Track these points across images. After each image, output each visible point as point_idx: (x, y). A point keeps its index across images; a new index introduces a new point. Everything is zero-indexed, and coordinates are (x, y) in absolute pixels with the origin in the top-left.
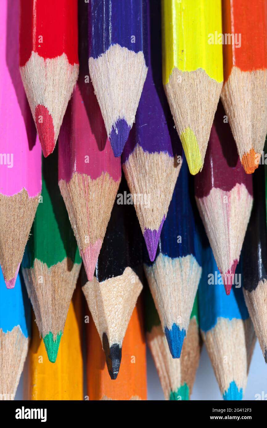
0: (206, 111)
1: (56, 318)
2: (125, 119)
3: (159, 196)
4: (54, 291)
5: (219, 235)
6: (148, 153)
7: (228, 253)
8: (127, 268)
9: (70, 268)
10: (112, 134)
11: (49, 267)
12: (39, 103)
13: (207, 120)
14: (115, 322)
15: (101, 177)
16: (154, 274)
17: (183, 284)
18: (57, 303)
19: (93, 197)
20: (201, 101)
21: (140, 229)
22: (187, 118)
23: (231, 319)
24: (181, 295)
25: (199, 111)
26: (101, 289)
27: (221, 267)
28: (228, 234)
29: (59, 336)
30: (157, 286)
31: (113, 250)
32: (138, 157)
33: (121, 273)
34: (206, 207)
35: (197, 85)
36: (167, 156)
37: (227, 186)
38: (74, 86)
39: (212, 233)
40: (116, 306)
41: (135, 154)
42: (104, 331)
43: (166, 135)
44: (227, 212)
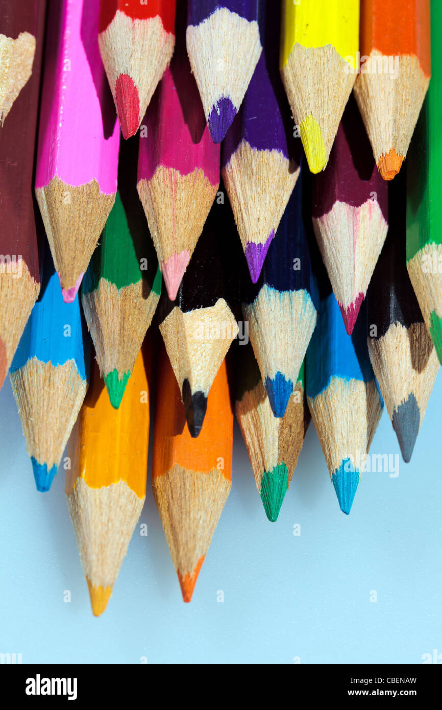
0: (335, 97)
1: (124, 353)
2: (230, 98)
3: (268, 202)
4: (124, 318)
5: (341, 259)
6: (256, 150)
7: (353, 281)
8: (221, 299)
9: (145, 295)
10: (212, 115)
11: (118, 289)
12: (122, 72)
13: (336, 109)
14: (200, 363)
15: (194, 173)
16: (255, 313)
17: (292, 324)
18: (126, 333)
19: (182, 196)
20: (328, 84)
21: (241, 245)
22: (309, 104)
23: (348, 380)
24: (289, 339)
25: (325, 95)
26: (185, 322)
27: (343, 298)
28: (354, 258)
29: (126, 377)
30: (258, 327)
31: (203, 277)
32: (243, 155)
33: (212, 304)
34: (326, 227)
35: (324, 64)
36: (281, 155)
37: (356, 200)
38: (168, 63)
39: (332, 258)
40: (203, 345)
41: (239, 152)
42: (185, 376)
43: (280, 131)
44: (354, 232)
